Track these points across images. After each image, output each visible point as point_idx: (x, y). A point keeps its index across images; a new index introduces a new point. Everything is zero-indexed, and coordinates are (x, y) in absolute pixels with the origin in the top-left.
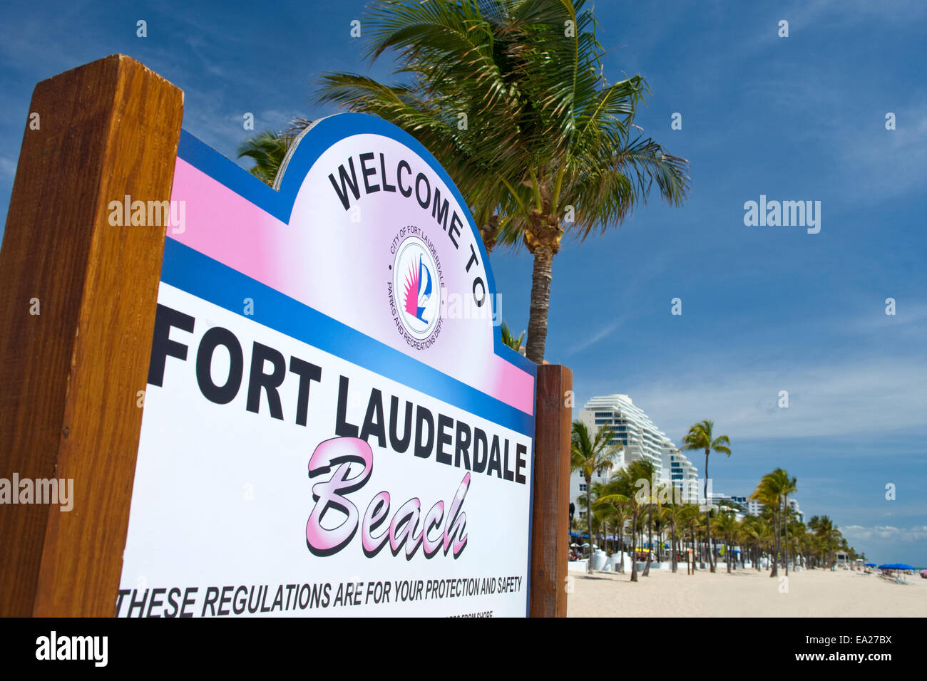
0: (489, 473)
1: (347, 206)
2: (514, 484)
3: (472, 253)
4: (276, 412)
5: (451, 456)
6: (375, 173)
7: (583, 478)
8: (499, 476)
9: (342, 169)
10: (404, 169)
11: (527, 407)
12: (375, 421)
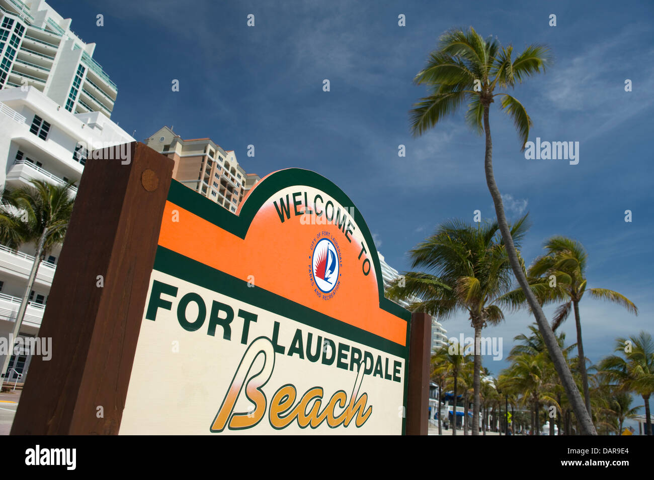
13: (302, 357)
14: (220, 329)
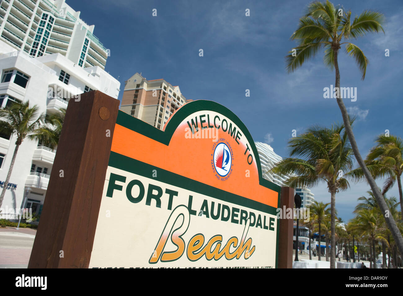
13: (208, 216)
14: (154, 201)
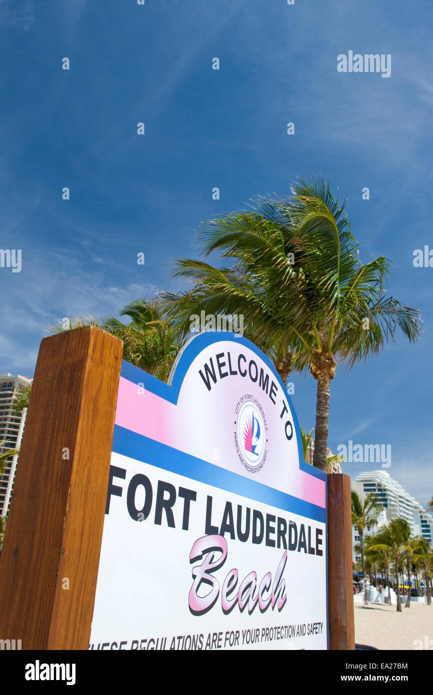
0: (299, 550)
1: (209, 388)
2: (315, 556)
3: (283, 406)
4: (171, 523)
5: (274, 541)
6: (225, 365)
7: (357, 531)
8: (306, 552)
9: (206, 366)
10: (242, 359)
11: (322, 503)
12: (228, 522)
